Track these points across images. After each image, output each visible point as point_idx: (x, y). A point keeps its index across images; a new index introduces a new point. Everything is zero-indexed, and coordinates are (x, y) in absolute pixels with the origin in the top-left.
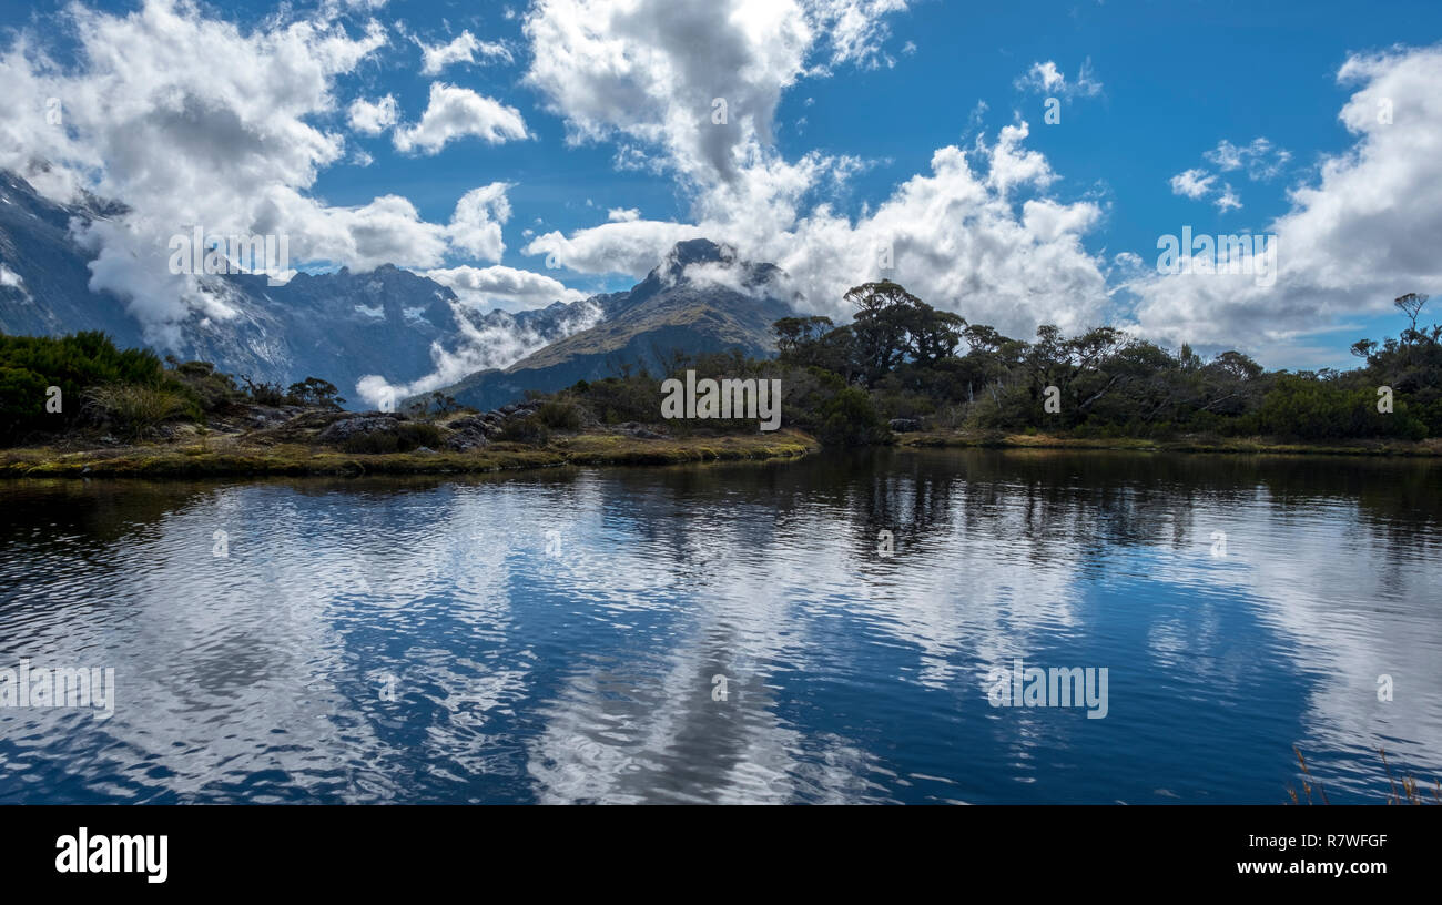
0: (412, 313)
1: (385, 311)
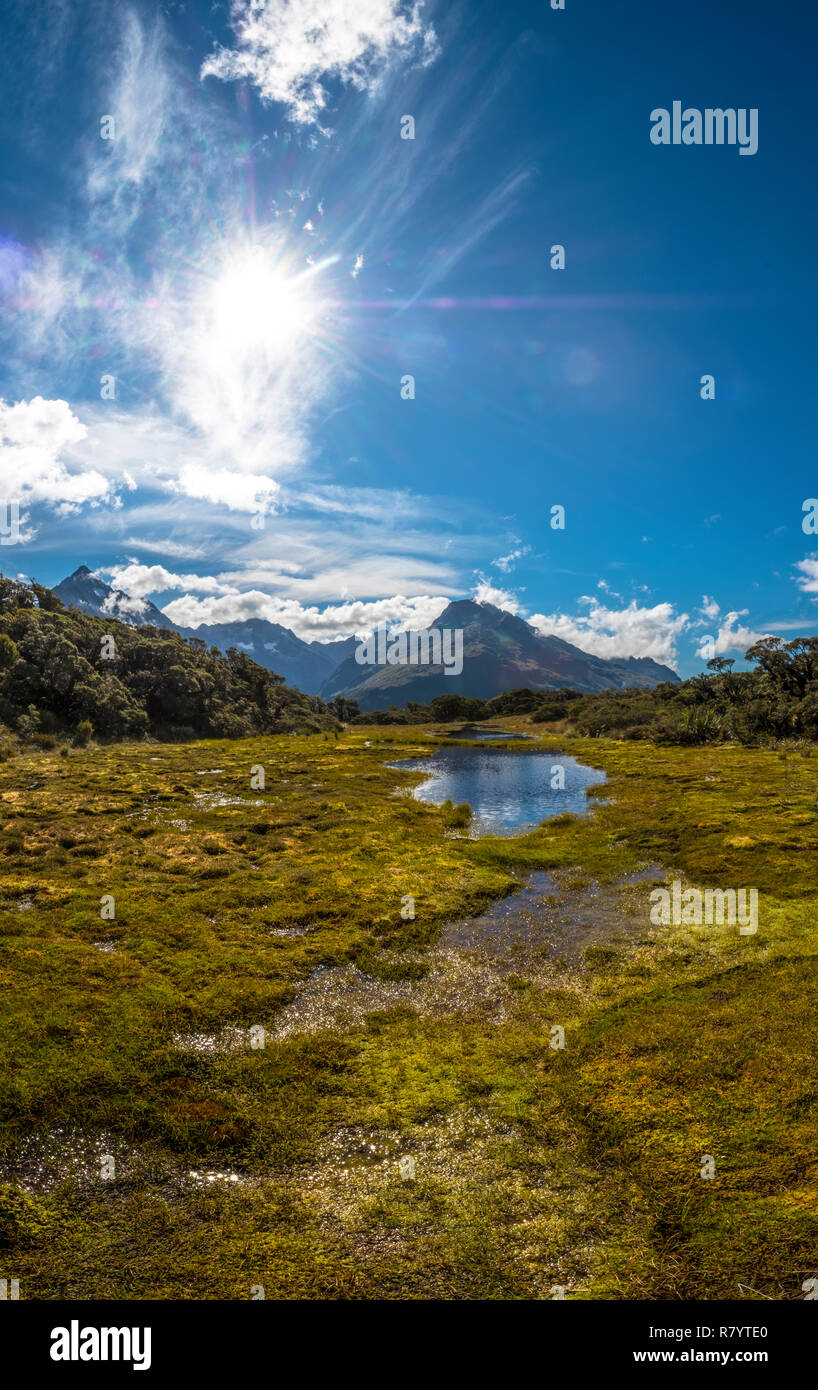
0: (269, 646)
1: (254, 646)
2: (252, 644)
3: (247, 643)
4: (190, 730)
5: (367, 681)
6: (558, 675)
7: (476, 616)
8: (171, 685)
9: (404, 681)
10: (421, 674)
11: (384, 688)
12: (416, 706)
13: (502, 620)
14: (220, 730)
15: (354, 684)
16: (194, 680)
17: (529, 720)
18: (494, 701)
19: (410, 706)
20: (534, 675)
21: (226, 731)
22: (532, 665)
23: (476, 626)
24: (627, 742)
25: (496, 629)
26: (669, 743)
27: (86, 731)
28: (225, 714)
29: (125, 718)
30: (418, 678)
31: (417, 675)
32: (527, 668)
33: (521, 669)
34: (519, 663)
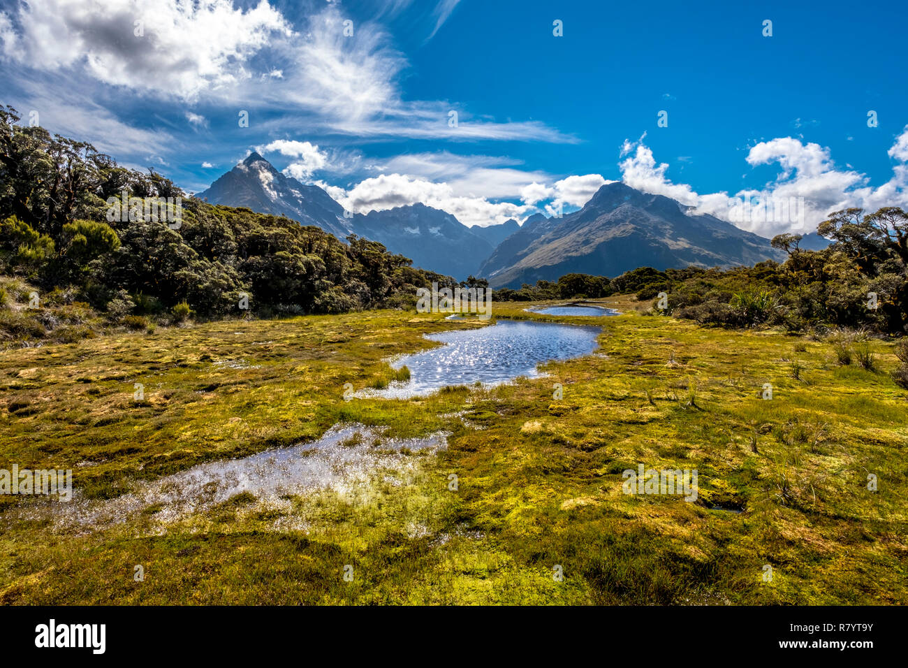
0: (434, 230)
1: (420, 230)
2: (418, 229)
3: (414, 228)
4: (297, 307)
5: (523, 261)
6: (711, 253)
7: (627, 198)
8: (277, 269)
9: (557, 261)
10: (574, 254)
11: (538, 267)
12: (547, 284)
13: (653, 200)
14: (326, 307)
15: (511, 263)
16: (300, 264)
17: (635, 298)
18: (618, 280)
19: (541, 284)
20: (686, 254)
21: (330, 308)
22: (683, 244)
23: (626, 206)
24: (681, 321)
25: (647, 209)
26: (712, 324)
27: (183, 312)
28: (332, 293)
29: (227, 299)
30: (571, 257)
31: (570, 254)
32: (677, 247)
33: (671, 248)
34: (669, 242)
